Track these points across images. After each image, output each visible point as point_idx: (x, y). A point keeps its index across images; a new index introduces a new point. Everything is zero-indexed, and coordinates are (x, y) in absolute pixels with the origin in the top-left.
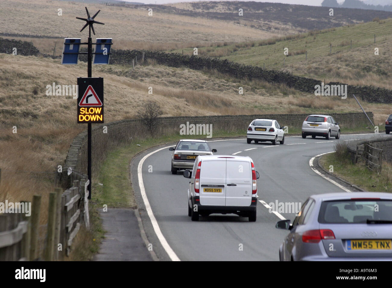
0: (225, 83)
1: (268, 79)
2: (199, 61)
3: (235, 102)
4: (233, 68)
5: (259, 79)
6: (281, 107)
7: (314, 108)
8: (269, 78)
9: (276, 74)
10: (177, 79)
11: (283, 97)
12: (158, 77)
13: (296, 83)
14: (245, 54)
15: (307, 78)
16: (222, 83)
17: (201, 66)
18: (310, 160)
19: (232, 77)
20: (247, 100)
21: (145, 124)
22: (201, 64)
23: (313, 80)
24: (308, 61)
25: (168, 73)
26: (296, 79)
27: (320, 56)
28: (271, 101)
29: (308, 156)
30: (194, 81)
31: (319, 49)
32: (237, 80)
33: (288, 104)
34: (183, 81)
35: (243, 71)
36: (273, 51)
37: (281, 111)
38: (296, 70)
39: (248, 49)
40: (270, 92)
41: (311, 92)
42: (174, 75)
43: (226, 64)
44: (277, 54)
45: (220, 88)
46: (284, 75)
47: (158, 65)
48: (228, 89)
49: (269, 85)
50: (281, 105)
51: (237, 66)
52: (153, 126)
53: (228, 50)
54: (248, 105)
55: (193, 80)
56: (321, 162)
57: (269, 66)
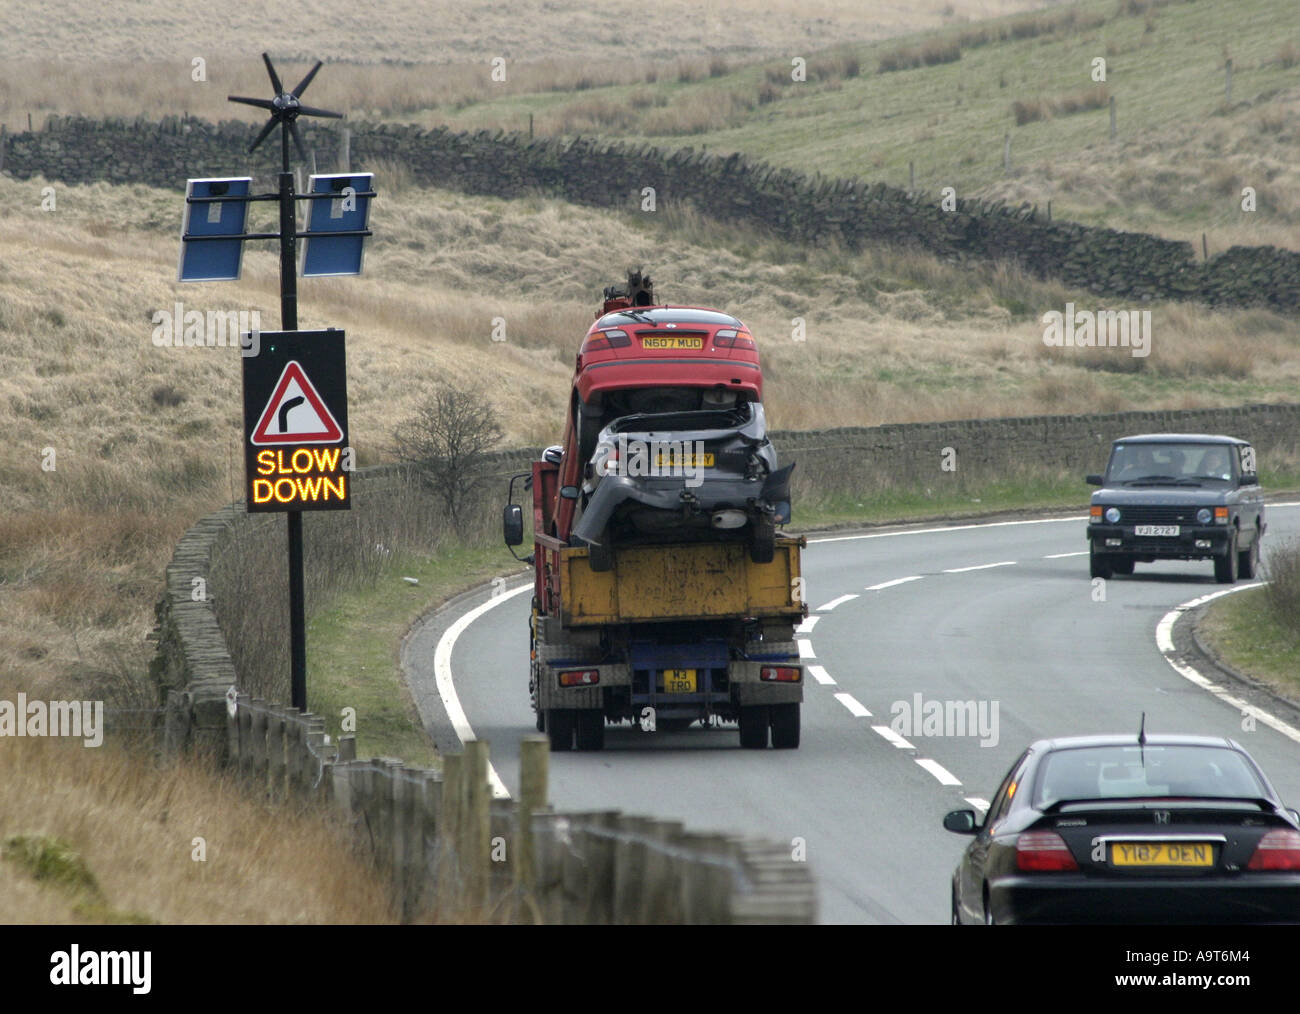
0: (736, 265)
1: (935, 241)
2: (607, 166)
3: (786, 355)
4: (769, 191)
5: (891, 243)
6: (1002, 373)
7: (1161, 372)
8: (942, 239)
9: (973, 215)
10: (507, 254)
11: (1011, 323)
12: (417, 246)
13: (1071, 255)
14: (817, 114)
15: (1121, 231)
16: (719, 268)
17: (618, 188)
18: (1158, 622)
19: (766, 235)
20: (844, 347)
21: (429, 485)
22: (619, 181)
23: (1148, 238)
24: (1122, 144)
25: (467, 227)
26: (1069, 236)
27: (1178, 121)
28: (957, 344)
29: (1147, 607)
30: (589, 262)
31: (1172, 83)
32: (789, 249)
33: (1037, 359)
34: (537, 263)
35: (819, 207)
36: (947, 99)
37: (1003, 392)
38: (1067, 188)
39: (830, 89)
40: (948, 300)
41: (1140, 297)
42: (494, 237)
43: (735, 177)
44: (971, 114)
45: (710, 291)
46: (1012, 220)
47: (416, 188)
48: (749, 295)
49: (940, 268)
50: (1000, 363)
51: (788, 182)
52: (464, 492)
53: (734, 98)
54: (848, 370)
55: (583, 257)
56: (1208, 634)
57: (937, 176)
